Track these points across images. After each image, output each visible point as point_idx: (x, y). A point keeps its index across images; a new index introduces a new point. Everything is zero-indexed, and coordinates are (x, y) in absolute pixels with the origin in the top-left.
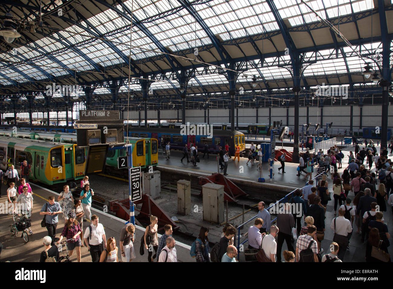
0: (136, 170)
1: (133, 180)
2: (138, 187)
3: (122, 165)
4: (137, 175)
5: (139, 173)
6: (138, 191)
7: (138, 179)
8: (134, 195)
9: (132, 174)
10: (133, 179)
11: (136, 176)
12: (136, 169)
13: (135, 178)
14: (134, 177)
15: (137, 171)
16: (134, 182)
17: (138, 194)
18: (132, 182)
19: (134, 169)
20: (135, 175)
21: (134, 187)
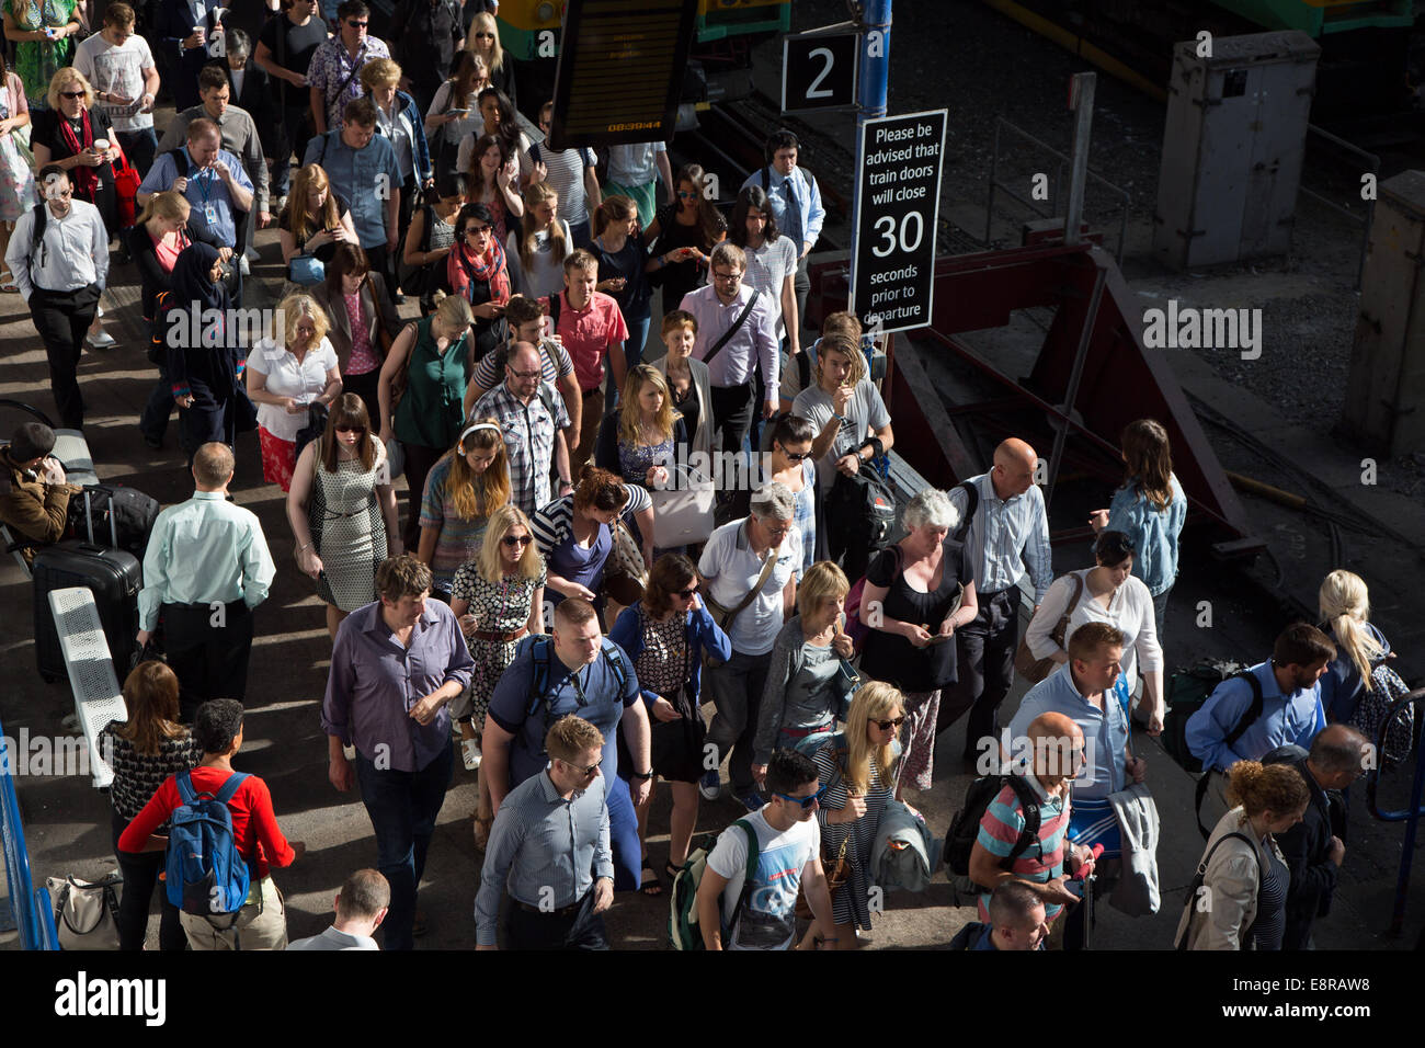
0: (908, 134)
1: (877, 200)
2: (910, 242)
3: (811, 93)
4: (914, 163)
5: (931, 151)
6: (911, 271)
7: (920, 192)
8: (876, 298)
9: (872, 160)
10: (880, 189)
11: (906, 174)
12: (912, 123)
13: (897, 185)
14: (884, 178)
15: (915, 141)
16: (886, 209)
17: (909, 292)
18: (872, 212)
19: (892, 126)
20: (897, 166)
21: (884, 244)
